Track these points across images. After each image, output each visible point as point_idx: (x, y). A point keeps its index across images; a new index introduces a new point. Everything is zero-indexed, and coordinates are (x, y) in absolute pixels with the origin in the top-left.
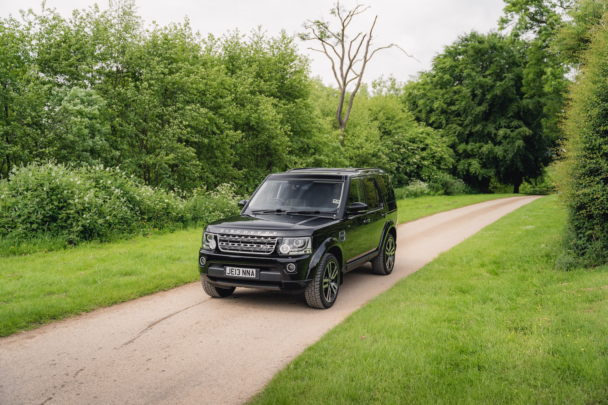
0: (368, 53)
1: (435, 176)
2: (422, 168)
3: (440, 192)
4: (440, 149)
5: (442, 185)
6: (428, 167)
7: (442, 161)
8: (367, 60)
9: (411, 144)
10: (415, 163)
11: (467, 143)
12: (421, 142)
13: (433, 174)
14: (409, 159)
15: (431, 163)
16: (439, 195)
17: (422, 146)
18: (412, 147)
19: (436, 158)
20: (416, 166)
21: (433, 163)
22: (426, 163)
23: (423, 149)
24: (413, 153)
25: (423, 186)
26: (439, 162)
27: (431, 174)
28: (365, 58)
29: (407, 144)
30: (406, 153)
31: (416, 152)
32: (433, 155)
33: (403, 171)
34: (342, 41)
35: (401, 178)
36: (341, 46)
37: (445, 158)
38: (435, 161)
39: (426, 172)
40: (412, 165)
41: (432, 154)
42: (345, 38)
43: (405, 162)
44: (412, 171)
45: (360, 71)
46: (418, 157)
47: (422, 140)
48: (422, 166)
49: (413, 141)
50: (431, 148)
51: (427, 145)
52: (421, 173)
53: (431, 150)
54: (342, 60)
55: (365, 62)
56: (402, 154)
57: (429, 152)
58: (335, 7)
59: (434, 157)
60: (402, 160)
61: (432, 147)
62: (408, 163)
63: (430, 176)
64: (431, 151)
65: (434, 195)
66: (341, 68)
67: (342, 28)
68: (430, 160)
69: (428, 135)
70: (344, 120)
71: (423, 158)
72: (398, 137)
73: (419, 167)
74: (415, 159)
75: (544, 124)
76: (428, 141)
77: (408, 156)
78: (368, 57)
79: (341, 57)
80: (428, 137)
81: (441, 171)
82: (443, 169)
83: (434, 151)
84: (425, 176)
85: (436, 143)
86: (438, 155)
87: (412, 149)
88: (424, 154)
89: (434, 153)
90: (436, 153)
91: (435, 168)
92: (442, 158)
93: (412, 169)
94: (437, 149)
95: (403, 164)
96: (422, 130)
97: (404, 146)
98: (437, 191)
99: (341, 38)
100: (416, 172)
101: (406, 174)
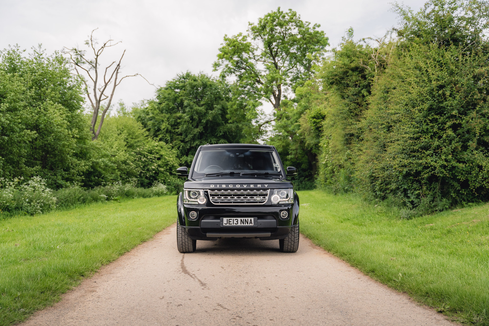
1: (169, 180)
2: (158, 174)
3: (174, 192)
4: (172, 159)
5: (175, 187)
6: (163, 173)
7: (173, 168)
9: (149, 154)
10: (154, 170)
11: (187, 156)
12: (157, 153)
13: (167, 178)
14: (148, 167)
16: (174, 195)
17: (157, 156)
19: (169, 166)
20: (154, 172)
21: (167, 169)
22: (162, 169)
23: (159, 159)
24: (152, 161)
25: (162, 187)
26: (170, 169)
27: (166, 178)
28: (115, 83)
29: (147, 155)
30: (146, 161)
31: (154, 161)
33: (144, 175)
34: (96, 67)
35: (142, 181)
36: (94, 71)
37: (175, 166)
38: (168, 168)
39: (162, 177)
40: (151, 171)
41: (166, 163)
42: (97, 65)
43: (146, 169)
44: (151, 176)
45: (111, 93)
46: (155, 165)
47: (158, 151)
48: (159, 172)
49: (151, 152)
50: (165, 158)
51: (162, 156)
52: (158, 177)
54: (95, 83)
55: (115, 86)
56: (142, 162)
57: (164, 161)
59: (167, 165)
60: (144, 167)
62: (148, 170)
63: (165, 180)
65: (170, 195)
66: (95, 90)
67: (96, 57)
68: (165, 168)
69: (162, 147)
70: (97, 133)
71: (159, 166)
72: (140, 149)
73: (157, 173)
74: (154, 167)
76: (162, 153)
77: (148, 165)
78: (117, 82)
79: (95, 80)
80: (162, 150)
81: (172, 176)
83: (168, 160)
84: (161, 180)
85: (168, 154)
86: (171, 163)
87: (151, 159)
88: (160, 162)
89: (168, 162)
91: (168, 173)
92: (173, 166)
93: (151, 174)
94: (169, 158)
95: (144, 170)
96: (157, 144)
97: (144, 156)
98: (172, 192)
99: (94, 65)
100: (153, 177)
101: (146, 178)
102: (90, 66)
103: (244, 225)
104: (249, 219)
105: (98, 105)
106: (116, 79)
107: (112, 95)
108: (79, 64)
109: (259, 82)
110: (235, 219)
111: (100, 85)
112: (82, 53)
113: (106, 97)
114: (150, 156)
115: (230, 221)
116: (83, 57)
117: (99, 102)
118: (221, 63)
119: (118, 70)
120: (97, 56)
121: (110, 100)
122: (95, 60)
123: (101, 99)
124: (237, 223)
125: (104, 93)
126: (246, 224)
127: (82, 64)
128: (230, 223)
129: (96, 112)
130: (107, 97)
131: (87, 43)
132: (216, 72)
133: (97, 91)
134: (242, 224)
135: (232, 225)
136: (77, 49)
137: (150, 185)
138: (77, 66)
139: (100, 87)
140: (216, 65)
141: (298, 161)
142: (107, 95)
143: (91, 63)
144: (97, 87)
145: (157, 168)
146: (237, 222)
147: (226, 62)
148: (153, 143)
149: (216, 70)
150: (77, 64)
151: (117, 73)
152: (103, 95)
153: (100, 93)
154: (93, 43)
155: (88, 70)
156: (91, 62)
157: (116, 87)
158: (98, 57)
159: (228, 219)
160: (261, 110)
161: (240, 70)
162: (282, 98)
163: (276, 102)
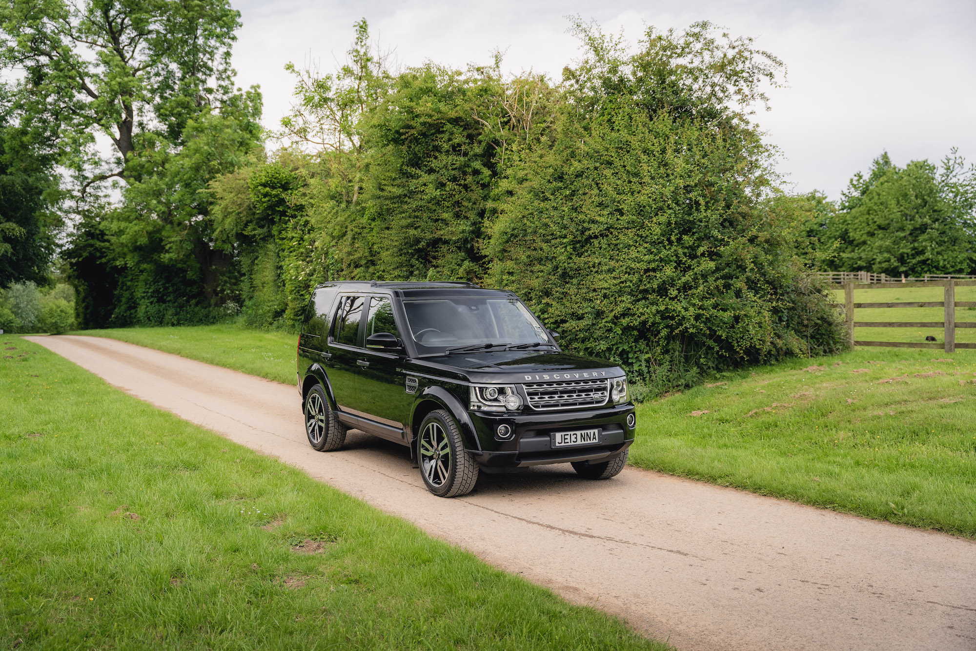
103: (586, 442)
104: (592, 431)
110: (572, 433)
115: (566, 437)
124: (575, 440)
126: (589, 442)
128: (566, 441)
134: (583, 442)
135: (569, 444)
146: (576, 438)
159: (563, 434)
160: (93, 152)
161: (36, 57)
162: (135, 130)
163: (121, 134)
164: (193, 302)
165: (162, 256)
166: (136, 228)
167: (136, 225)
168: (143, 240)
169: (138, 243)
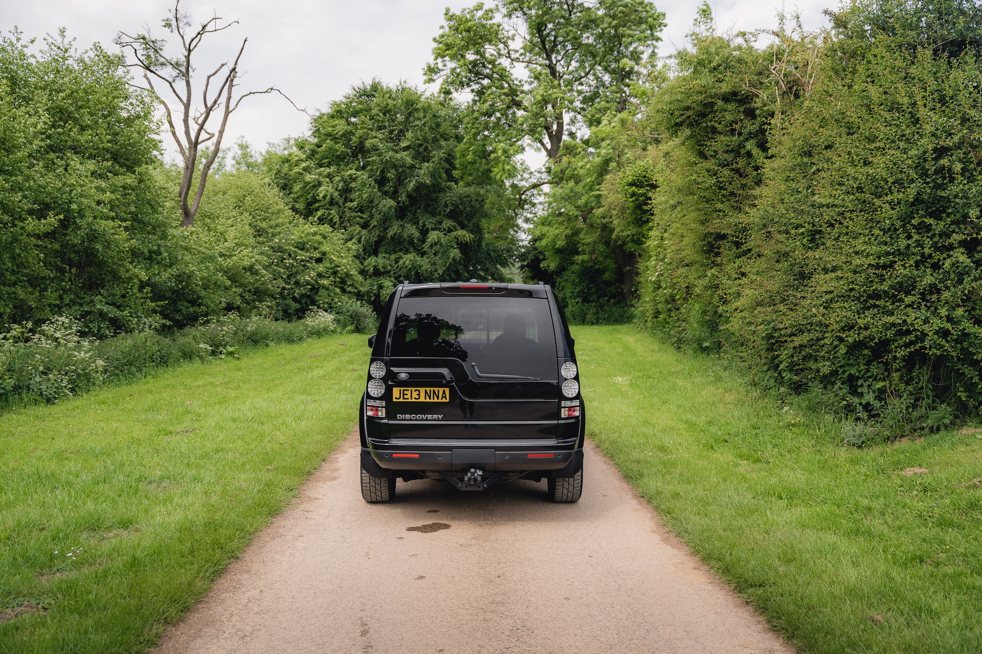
0: (231, 99)
1: (339, 304)
2: (317, 290)
3: (349, 328)
4: (345, 261)
5: (350, 317)
6: (327, 289)
7: (347, 280)
8: (230, 109)
9: (300, 252)
10: (308, 283)
11: (376, 255)
12: (315, 249)
13: (336, 300)
14: (299, 277)
15: (333, 283)
16: (349, 332)
17: (316, 255)
18: (304, 257)
19: (339, 275)
20: (309, 287)
21: (335, 282)
22: (325, 282)
23: (319, 261)
24: (304, 266)
25: (326, 318)
26: (343, 282)
27: (332, 300)
28: (227, 107)
29: (295, 252)
30: (293, 265)
31: (309, 265)
32: (335, 269)
33: (289, 294)
34: (186, 75)
35: (287, 305)
36: (184, 83)
37: (352, 275)
38: (338, 279)
39: (325, 297)
40: (304, 286)
41: (332, 268)
42: (190, 70)
43: (293, 281)
44: (302, 296)
45: (219, 128)
46: (313, 274)
47: (316, 245)
48: (319, 288)
49: (301, 246)
50: (330, 259)
51: (324, 254)
52: (317, 298)
53: (331, 261)
54: (187, 106)
55: (227, 112)
56: (286, 267)
57: (328, 265)
58: (171, 16)
59: (335, 273)
60: (289, 277)
61: (332, 256)
62: (297, 283)
63: (331, 304)
64: (331, 263)
65: (341, 333)
66: (186, 121)
67: (186, 53)
68: (331, 278)
69: (325, 237)
70: (192, 208)
71: (320, 275)
72: (280, 240)
73: (315, 289)
74: (308, 277)
75: (485, 226)
76: (326, 248)
77: (297, 273)
78: (232, 105)
79: (185, 100)
80: (325, 241)
81: (346, 295)
82: (350, 292)
83: (336, 263)
84: (324, 303)
85: (337, 251)
86: (342, 270)
87: (302, 261)
88: (321, 268)
89: (337, 266)
90: (339, 267)
91: (338, 290)
92: (348, 275)
93: (304, 292)
94: (340, 259)
95: (289, 284)
96: (314, 229)
97: (290, 255)
98: (345, 326)
99: (183, 69)
100: (308, 297)
101: (294, 299)
102: (175, 73)
105: (192, 152)
106: (229, 98)
107: (221, 132)
108: (152, 68)
109: (518, 105)
111: (197, 110)
112: (158, 44)
113: (209, 136)
114: (302, 255)
116: (161, 52)
117: (194, 145)
118: (440, 66)
119: (232, 81)
120: (190, 51)
121: (219, 143)
122: (184, 59)
123: (200, 140)
125: (205, 127)
127: (159, 68)
129: (190, 167)
130: (212, 136)
131: (168, 25)
132: (432, 84)
133: (191, 122)
136: (147, 36)
137: (301, 313)
138: (148, 72)
139: (198, 115)
140: (432, 71)
141: (597, 267)
142: (211, 132)
143: (176, 66)
144: (192, 114)
145: (316, 281)
147: (451, 65)
148: (306, 227)
149: (431, 80)
150: (148, 68)
151: (231, 86)
152: (203, 132)
153: (197, 127)
154: (181, 25)
155: (171, 80)
156: (177, 64)
157: (230, 115)
158: (192, 53)
160: (521, 162)
161: (480, 80)
162: (565, 137)
163: (552, 145)
164: (612, 301)
165: (576, 258)
166: (557, 232)
167: (556, 228)
168: (560, 243)
169: (557, 246)
